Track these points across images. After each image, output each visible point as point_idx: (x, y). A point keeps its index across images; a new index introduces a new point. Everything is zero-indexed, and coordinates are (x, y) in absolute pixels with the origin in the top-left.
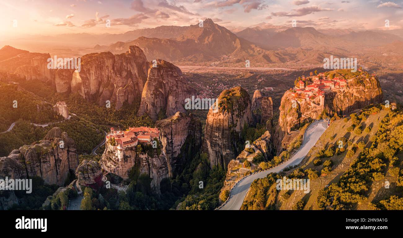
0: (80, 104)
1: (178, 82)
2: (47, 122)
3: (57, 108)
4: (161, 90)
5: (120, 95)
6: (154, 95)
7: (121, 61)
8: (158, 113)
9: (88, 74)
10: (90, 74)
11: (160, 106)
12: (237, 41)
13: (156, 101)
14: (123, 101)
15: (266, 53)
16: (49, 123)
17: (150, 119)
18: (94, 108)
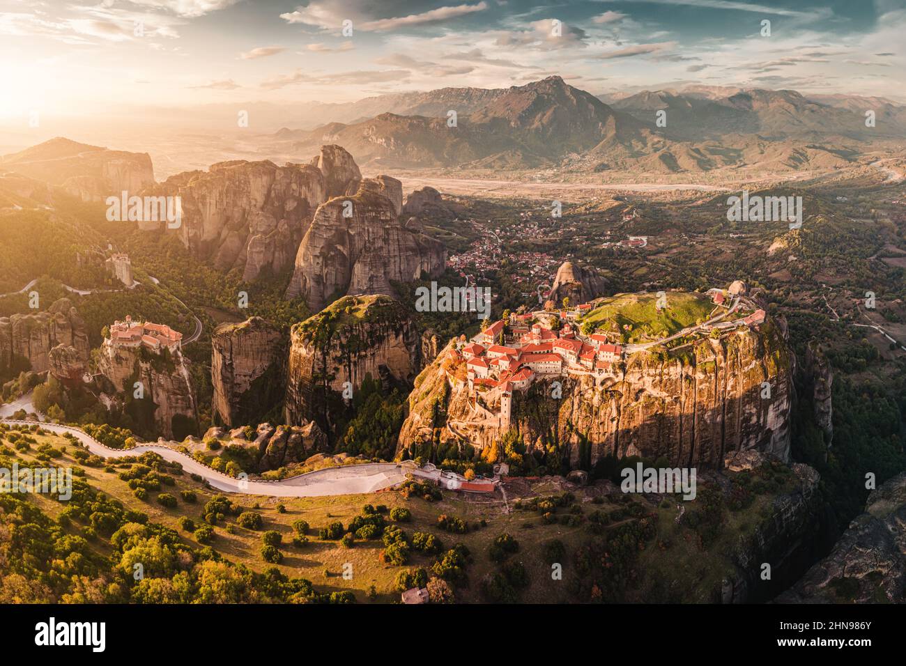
0: (176, 259)
1: (390, 232)
2: (91, 287)
3: (112, 265)
4: (339, 247)
5: (254, 250)
6: (321, 259)
7: (288, 181)
8: (326, 297)
9: (200, 205)
10: (204, 204)
11: (333, 283)
12: (609, 120)
13: (325, 271)
14: (261, 263)
15: (673, 149)
16: (93, 290)
17: (306, 309)
18: (201, 271)
